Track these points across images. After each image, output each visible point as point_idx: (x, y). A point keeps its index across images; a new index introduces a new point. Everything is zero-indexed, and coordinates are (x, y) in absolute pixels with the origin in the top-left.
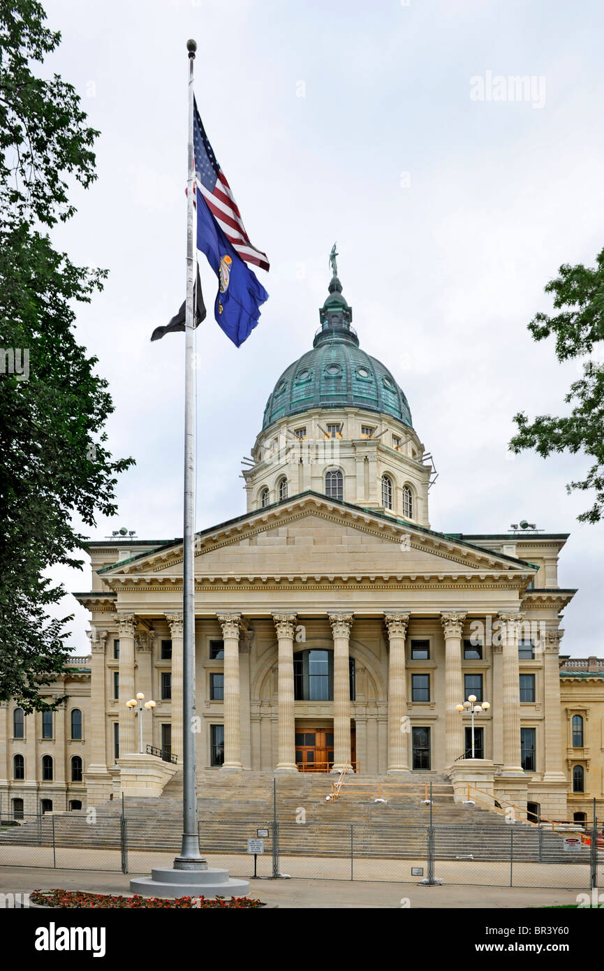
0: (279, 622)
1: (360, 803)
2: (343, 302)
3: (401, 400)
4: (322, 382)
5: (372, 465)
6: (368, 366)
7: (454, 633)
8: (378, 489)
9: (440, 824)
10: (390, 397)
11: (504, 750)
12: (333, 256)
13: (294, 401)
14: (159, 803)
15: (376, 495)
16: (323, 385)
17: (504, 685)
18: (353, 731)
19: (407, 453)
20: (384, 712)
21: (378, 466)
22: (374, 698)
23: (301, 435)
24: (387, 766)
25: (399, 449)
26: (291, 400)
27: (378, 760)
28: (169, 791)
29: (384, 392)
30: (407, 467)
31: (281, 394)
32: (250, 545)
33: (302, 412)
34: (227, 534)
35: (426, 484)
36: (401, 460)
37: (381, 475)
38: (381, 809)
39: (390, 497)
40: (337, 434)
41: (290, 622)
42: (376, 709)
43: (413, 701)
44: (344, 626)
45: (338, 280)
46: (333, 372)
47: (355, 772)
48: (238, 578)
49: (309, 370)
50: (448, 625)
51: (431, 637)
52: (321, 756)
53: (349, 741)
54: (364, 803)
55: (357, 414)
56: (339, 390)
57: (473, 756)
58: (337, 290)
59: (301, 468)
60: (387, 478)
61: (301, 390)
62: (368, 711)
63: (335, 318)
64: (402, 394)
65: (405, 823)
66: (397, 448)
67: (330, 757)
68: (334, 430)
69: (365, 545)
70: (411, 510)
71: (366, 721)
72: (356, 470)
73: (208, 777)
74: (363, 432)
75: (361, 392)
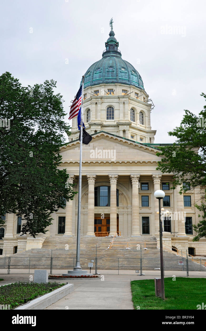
0: (89, 178)
1: (121, 250)
2: (115, 41)
3: (139, 78)
4: (106, 73)
5: (126, 105)
6: (125, 67)
7: (157, 182)
8: (129, 115)
9: (150, 257)
10: (134, 78)
11: (178, 227)
12: (111, 23)
13: (94, 79)
14: (45, 251)
15: (128, 117)
16: (106, 74)
17: (178, 202)
18: (118, 218)
19: (141, 99)
20: (130, 211)
21: (129, 106)
22: (126, 205)
23: (97, 93)
24: (132, 233)
25: (138, 98)
26: (93, 79)
27: (128, 230)
28: (45, 245)
29: (131, 76)
30: (141, 105)
31: (88, 76)
32: (79, 150)
33: (97, 84)
34: (70, 146)
35: (149, 111)
36: (139, 102)
37: (130, 108)
38: (128, 252)
39: (134, 117)
40: (112, 93)
41: (93, 178)
42: (127, 210)
43: (142, 206)
44: (114, 180)
45: (113, 32)
46: (111, 69)
47: (118, 236)
48: (74, 162)
49: (101, 68)
50: (155, 179)
51: (149, 181)
52: (104, 228)
53: (116, 223)
54: (122, 250)
55: (120, 86)
56: (113, 76)
57: (164, 231)
58: (113, 35)
59: (96, 106)
60: (133, 110)
61: (97, 76)
62: (124, 210)
63: (112, 46)
64: (140, 76)
65: (137, 257)
66: (137, 98)
67: (108, 229)
68: (110, 92)
69: (123, 150)
70: (143, 121)
71: (123, 214)
72: (120, 107)
73: (60, 239)
74: (123, 92)
75: (122, 77)
